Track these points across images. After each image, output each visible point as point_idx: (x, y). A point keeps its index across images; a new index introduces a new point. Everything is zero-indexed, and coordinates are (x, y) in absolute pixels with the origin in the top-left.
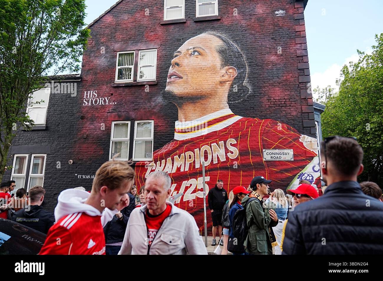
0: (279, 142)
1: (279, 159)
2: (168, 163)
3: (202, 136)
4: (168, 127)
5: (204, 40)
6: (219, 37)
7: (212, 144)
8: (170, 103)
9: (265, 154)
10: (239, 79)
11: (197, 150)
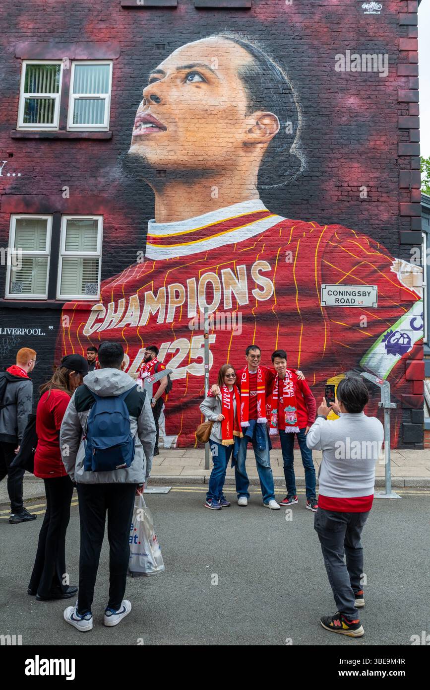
0: (352, 272)
1: (351, 304)
2: (132, 306)
3: (203, 253)
4: (132, 232)
5: (215, 51)
6: (246, 47)
7: (222, 271)
8: (140, 181)
9: (325, 292)
10: (281, 139)
11: (191, 282)
